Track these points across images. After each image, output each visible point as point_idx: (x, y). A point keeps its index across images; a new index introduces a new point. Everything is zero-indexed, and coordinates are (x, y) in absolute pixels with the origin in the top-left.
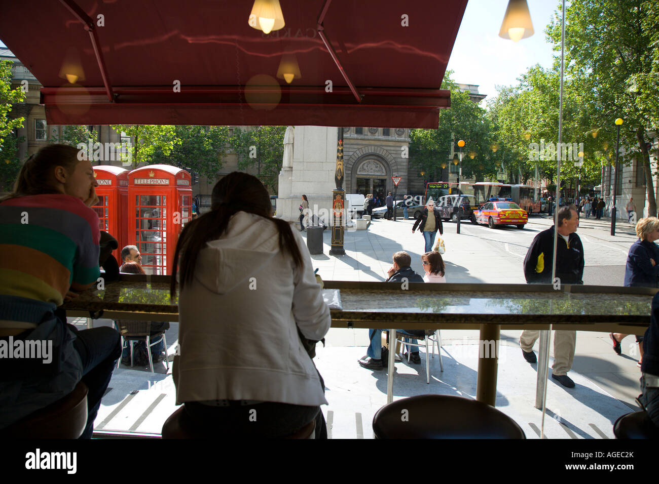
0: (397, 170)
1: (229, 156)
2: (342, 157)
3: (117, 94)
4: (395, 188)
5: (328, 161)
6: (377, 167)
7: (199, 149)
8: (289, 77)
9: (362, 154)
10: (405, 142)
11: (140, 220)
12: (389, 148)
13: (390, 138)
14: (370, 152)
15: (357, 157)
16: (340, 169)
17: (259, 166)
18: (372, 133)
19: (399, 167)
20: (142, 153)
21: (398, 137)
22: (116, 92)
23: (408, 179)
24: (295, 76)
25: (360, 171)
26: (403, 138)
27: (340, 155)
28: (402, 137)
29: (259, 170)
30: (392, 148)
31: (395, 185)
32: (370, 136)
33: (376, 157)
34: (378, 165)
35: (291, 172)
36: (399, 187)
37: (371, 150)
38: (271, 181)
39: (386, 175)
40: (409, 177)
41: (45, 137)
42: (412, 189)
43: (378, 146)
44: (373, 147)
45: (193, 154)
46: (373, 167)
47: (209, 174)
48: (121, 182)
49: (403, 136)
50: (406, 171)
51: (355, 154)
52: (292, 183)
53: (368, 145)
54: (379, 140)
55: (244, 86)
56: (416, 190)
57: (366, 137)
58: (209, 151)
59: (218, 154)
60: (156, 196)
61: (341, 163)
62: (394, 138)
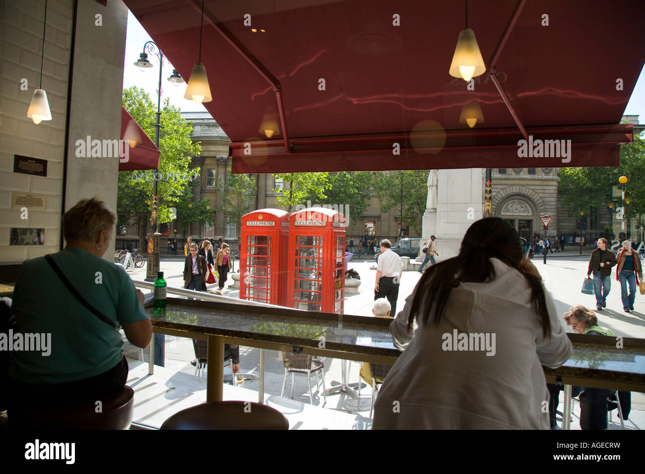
0: (545, 210)
1: (372, 198)
2: (490, 198)
3: (292, 145)
4: (544, 229)
5: (472, 202)
6: (522, 207)
7: (345, 192)
8: (472, 122)
9: (506, 194)
10: (552, 180)
11: (298, 259)
12: (535, 187)
13: (536, 177)
14: (515, 192)
15: (501, 197)
16: (488, 210)
17: (402, 207)
18: (516, 172)
19: (547, 207)
20: (296, 196)
21: (545, 175)
22: (291, 143)
23: (558, 220)
24: (477, 120)
25: (504, 212)
26: (550, 177)
27: (488, 196)
28: (549, 175)
29: (402, 212)
30: (539, 188)
31: (545, 226)
32: (514, 176)
33: (521, 198)
34: (524, 206)
35: (435, 214)
36: (549, 228)
37: (516, 190)
38: (413, 223)
39: (533, 216)
40: (558, 217)
41: (214, 184)
42: (561, 230)
43: (523, 186)
44: (518, 187)
45: (339, 196)
46: (518, 207)
47: (353, 216)
48: (283, 224)
49: (551, 174)
50: (555, 210)
51: (499, 194)
52: (435, 225)
53: (512, 185)
54: (524, 179)
55: (410, 132)
56: (566, 231)
57: (510, 177)
58: (355, 194)
59: (363, 197)
60: (312, 237)
61: (489, 204)
62: (540, 177)
